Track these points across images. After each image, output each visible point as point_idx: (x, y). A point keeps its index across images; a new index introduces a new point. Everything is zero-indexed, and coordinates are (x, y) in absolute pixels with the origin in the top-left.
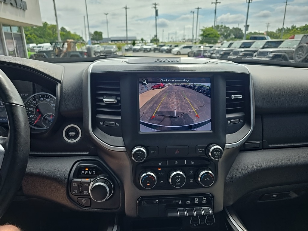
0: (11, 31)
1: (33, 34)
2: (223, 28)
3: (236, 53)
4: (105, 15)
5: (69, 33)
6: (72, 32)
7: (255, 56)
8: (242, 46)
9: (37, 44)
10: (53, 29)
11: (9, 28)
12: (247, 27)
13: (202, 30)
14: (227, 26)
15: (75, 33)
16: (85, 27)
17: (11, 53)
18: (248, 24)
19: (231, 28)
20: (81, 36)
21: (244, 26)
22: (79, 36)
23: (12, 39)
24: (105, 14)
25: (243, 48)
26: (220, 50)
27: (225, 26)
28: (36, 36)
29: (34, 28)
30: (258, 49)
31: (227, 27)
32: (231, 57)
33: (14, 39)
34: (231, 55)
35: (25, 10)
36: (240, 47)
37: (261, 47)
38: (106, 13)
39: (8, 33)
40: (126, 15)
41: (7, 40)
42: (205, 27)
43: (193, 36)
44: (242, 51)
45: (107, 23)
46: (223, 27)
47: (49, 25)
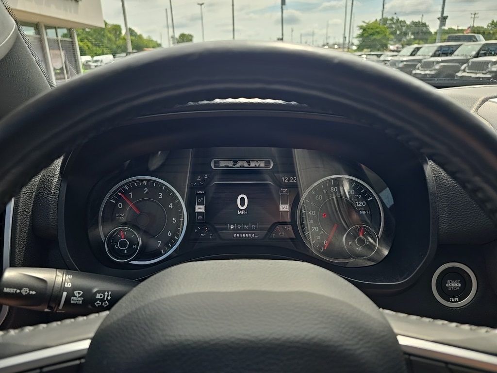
0: (57, 36)
1: (86, 41)
2: (394, 23)
3: (428, 65)
4: (199, 6)
5: (140, 37)
6: (145, 36)
7: (464, 71)
8: (437, 53)
9: (92, 57)
10: (116, 32)
11: (54, 30)
12: (443, 19)
13: (361, 27)
14: (401, 19)
15: (149, 37)
16: (168, 27)
17: (58, 71)
18: (445, 15)
19: (408, 23)
20: (159, 42)
21: (439, 19)
22: (156, 42)
23: (59, 49)
24: (198, 4)
25: (439, 55)
26: (398, 61)
27: (398, 20)
28: (90, 44)
29: (86, 31)
30: (469, 57)
31: (401, 21)
32: (418, 71)
33: (63, 50)
34: (418, 69)
35: (78, 2)
36: (435, 55)
37: (474, 53)
38: (201, 3)
39: (53, 40)
40: (233, 5)
41: (52, 51)
42: (367, 21)
43: (345, 38)
44: (438, 62)
45: (202, 18)
46: (394, 21)
47: (109, 25)
